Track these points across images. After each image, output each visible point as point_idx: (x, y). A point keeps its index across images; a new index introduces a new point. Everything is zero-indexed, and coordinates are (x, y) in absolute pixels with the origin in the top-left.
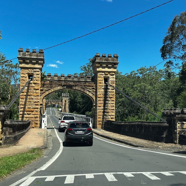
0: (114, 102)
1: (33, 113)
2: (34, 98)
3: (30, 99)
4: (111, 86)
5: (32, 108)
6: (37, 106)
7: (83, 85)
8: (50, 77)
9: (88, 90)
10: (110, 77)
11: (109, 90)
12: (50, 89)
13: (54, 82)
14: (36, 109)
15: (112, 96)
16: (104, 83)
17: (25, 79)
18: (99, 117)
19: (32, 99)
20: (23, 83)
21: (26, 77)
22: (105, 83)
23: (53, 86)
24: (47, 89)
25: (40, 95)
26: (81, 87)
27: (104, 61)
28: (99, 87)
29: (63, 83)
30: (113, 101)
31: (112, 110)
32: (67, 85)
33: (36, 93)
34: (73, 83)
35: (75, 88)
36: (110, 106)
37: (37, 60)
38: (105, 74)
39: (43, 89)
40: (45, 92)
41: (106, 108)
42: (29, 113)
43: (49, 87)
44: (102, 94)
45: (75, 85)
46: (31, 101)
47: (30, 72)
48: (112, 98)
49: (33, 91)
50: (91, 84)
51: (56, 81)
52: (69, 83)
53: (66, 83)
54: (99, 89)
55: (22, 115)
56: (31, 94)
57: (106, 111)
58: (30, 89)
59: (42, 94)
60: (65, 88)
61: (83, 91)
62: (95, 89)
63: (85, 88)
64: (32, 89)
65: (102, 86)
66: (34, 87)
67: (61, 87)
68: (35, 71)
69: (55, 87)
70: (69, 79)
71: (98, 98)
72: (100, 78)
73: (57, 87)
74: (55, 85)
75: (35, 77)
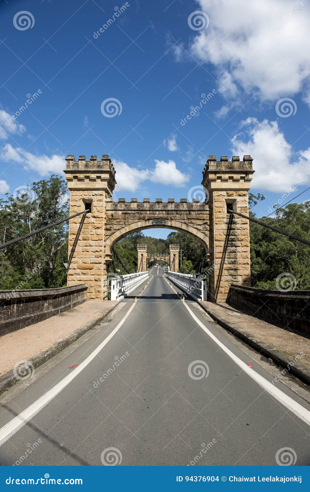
0: (248, 249)
2: (94, 244)
3: (86, 246)
5: (91, 263)
6: (99, 259)
7: (185, 218)
8: (123, 205)
9: (195, 226)
10: (239, 199)
11: (238, 226)
12: (123, 227)
13: (130, 214)
14: (97, 265)
15: (243, 237)
19: (91, 246)
21: (81, 206)
22: (228, 212)
23: (128, 222)
25: (104, 239)
26: (182, 221)
28: (217, 220)
29: (148, 214)
30: (246, 246)
31: (244, 264)
32: (156, 218)
33: (98, 234)
34: (167, 213)
35: (169, 224)
36: (240, 257)
37: (98, 174)
38: (228, 194)
39: (111, 227)
40: (113, 233)
41: (233, 260)
42: (84, 273)
43: (121, 223)
44: (222, 234)
45: (169, 219)
46: (87, 251)
47: (86, 197)
48: (244, 240)
49: (91, 231)
50: (201, 215)
51: (133, 212)
52: (159, 215)
53: (153, 215)
54: (216, 224)
55: (72, 275)
56: (88, 238)
57: (232, 268)
58: (86, 228)
59: (109, 238)
60: (152, 225)
61: (186, 229)
62: (209, 224)
63: (189, 223)
64: (90, 227)
65: (223, 218)
66: (93, 223)
67: (144, 222)
68: (95, 194)
69: (132, 224)
70: (159, 207)
71: (215, 242)
72: (219, 202)
73: (136, 223)
74: (132, 218)
75: (95, 205)
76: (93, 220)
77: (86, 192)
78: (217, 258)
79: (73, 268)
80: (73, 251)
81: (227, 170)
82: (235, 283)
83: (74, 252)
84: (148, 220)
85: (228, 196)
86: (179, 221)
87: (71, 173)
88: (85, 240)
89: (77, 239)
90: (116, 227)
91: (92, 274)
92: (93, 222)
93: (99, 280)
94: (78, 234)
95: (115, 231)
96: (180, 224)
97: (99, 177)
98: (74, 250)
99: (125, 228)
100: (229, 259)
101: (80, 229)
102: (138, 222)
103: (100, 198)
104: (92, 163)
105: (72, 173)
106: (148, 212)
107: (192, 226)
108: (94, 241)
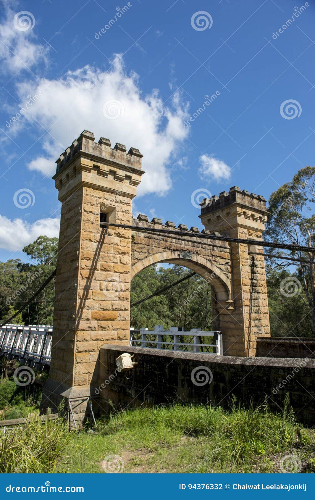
0: (266, 296)
1: (115, 325)
5: (113, 310)
6: (126, 304)
7: (210, 254)
9: (219, 266)
11: (258, 270)
12: (147, 257)
13: (154, 238)
14: (122, 313)
15: (262, 283)
16: (247, 253)
21: (97, 214)
23: (152, 250)
24: (139, 257)
25: (130, 272)
26: (207, 257)
28: (243, 260)
29: (174, 244)
30: (265, 293)
32: (182, 250)
33: (123, 263)
34: (192, 245)
35: (195, 260)
36: (262, 305)
37: (128, 171)
38: (250, 232)
40: (134, 264)
41: (257, 308)
42: (104, 326)
43: (145, 250)
44: (247, 277)
45: (195, 253)
47: (107, 203)
48: (263, 286)
49: (114, 257)
50: (223, 253)
51: (158, 237)
52: (185, 246)
53: (179, 245)
54: (243, 265)
55: (84, 330)
56: (110, 267)
57: (257, 317)
58: (106, 250)
60: (178, 258)
62: (230, 264)
63: (213, 261)
64: (113, 250)
66: (117, 245)
67: (170, 252)
68: (121, 201)
69: (157, 253)
71: (242, 286)
73: (161, 253)
74: (156, 246)
75: (120, 217)
76: (116, 240)
77: (107, 195)
78: (245, 306)
79: (86, 318)
80: (87, 288)
81: (249, 206)
82: (260, 336)
83: (89, 289)
84: (174, 250)
85: (250, 235)
86: (204, 256)
87: (91, 158)
88: (105, 270)
89: (93, 269)
91: (115, 327)
92: (116, 242)
93: (124, 338)
94: (95, 260)
95: (137, 261)
96: (205, 261)
97: (128, 178)
98: (89, 287)
99: (149, 258)
100: (254, 307)
101: (97, 253)
102: (163, 251)
103: (125, 207)
104: (120, 154)
105: (91, 160)
106: (174, 240)
107: (216, 265)
108: (118, 274)
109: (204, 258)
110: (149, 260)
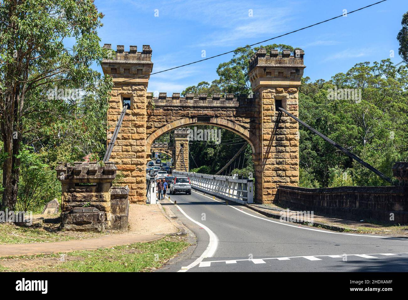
0: (298, 149)
1: (134, 173)
2: (135, 144)
3: (127, 146)
4: (289, 115)
5: (132, 164)
6: (141, 160)
7: (232, 115)
8: (165, 101)
9: (242, 124)
10: (288, 96)
11: (287, 125)
12: (165, 125)
13: (172, 110)
14: (139, 166)
15: (292, 136)
16: (275, 110)
17: (116, 107)
18: (266, 180)
20: (112, 113)
21: (119, 102)
22: (277, 109)
23: (170, 119)
24: (159, 125)
25: (145, 138)
26: (228, 118)
27: (274, 65)
28: (265, 118)
29: (191, 112)
30: (295, 146)
31: (293, 165)
32: (200, 115)
33: (139, 133)
34: (212, 110)
35: (215, 122)
36: (288, 157)
37: (139, 67)
38: (277, 91)
39: (151, 125)
40: (155, 131)
41: (281, 160)
42: (125, 174)
43: (163, 120)
44: (271, 133)
45: (215, 116)
46: (128, 150)
47: (125, 92)
48: (293, 139)
51: (176, 109)
52: (204, 112)
53: (197, 112)
54: (265, 122)
56: (129, 136)
57: (281, 168)
59: (149, 136)
61: (233, 127)
63: (236, 120)
65: (272, 116)
66: (134, 121)
67: (187, 119)
68: (136, 89)
69: (175, 121)
70: (203, 102)
71: (263, 141)
72: (267, 99)
73: (179, 120)
74: (174, 115)
75: (136, 100)
76: (133, 117)
81: (277, 65)
82: (283, 184)
84: (192, 117)
85: (277, 93)
86: (225, 118)
90: (157, 124)
92: (133, 119)
93: (141, 182)
95: (156, 129)
96: (226, 122)
97: (140, 71)
99: (167, 125)
100: (277, 159)
102: (181, 119)
106: (192, 108)
107: (239, 124)
108: (135, 141)
109: (225, 119)
110: (167, 127)
